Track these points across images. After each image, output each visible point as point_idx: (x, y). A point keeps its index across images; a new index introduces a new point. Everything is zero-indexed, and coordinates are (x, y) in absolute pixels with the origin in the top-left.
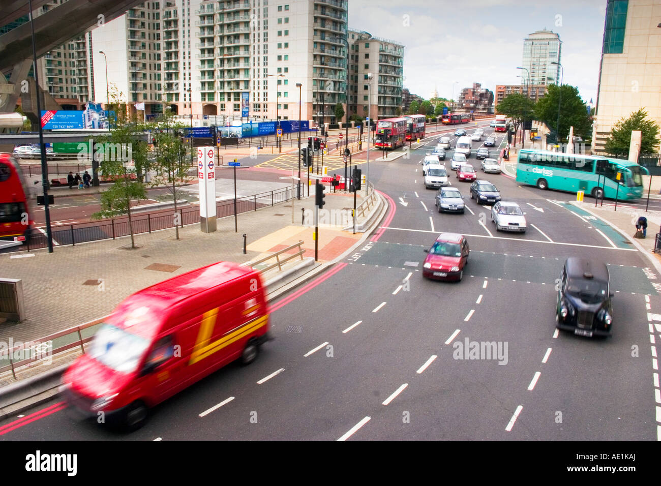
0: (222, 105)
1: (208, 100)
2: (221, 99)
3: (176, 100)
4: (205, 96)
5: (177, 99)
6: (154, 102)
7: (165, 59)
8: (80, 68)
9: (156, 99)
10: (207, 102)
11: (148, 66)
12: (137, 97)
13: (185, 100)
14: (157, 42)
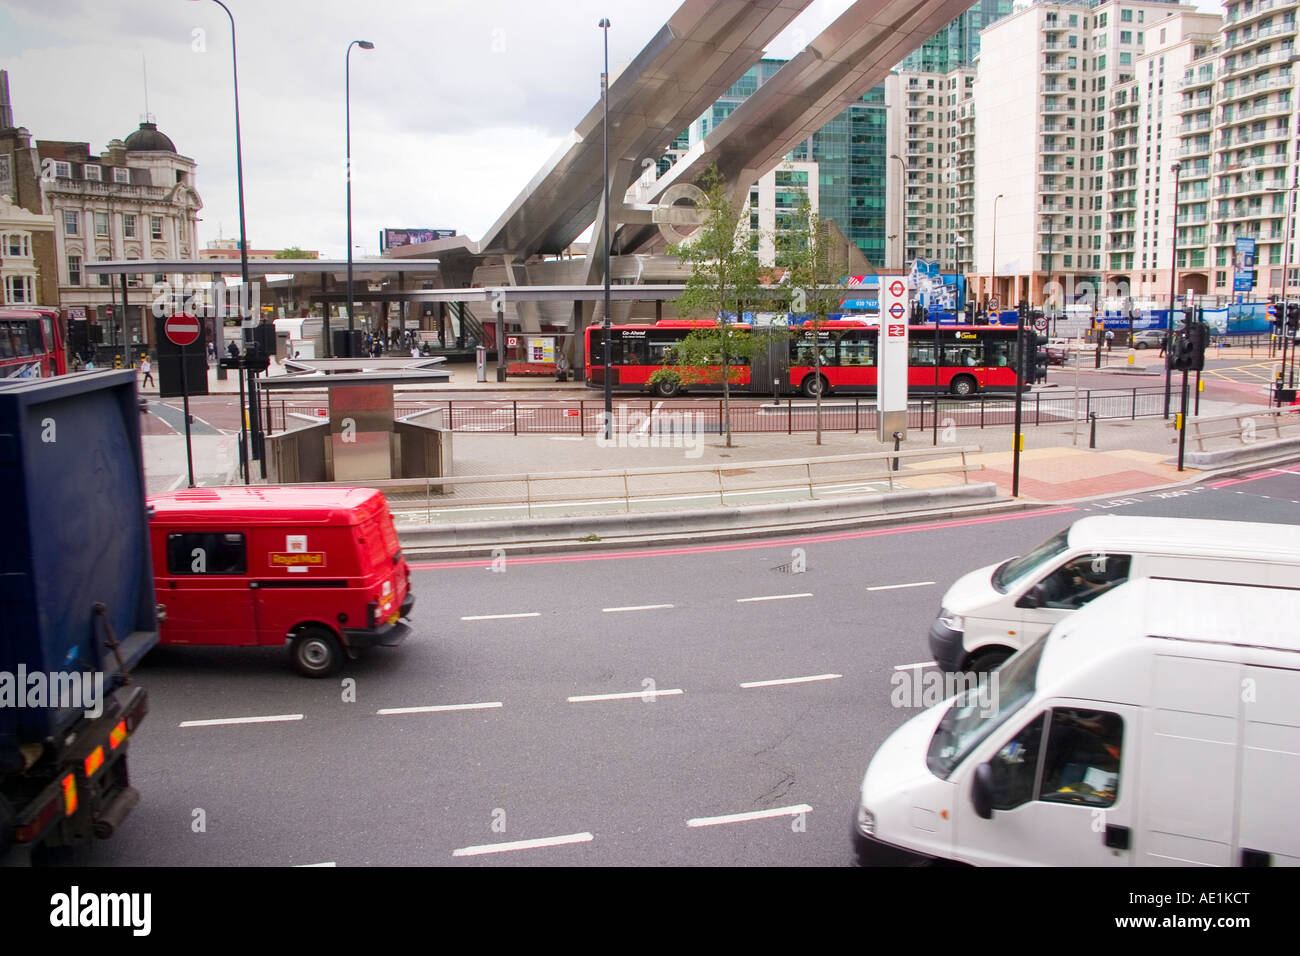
0: (1219, 273)
1: (1191, 265)
2: (1217, 261)
3: (1127, 267)
4: (1185, 258)
5: (1129, 266)
6: (1087, 273)
7: (1109, 187)
8: (962, 214)
9: (1089, 266)
10: (1188, 268)
11: (1076, 203)
12: (1050, 261)
13: (1144, 265)
14: (1096, 154)
